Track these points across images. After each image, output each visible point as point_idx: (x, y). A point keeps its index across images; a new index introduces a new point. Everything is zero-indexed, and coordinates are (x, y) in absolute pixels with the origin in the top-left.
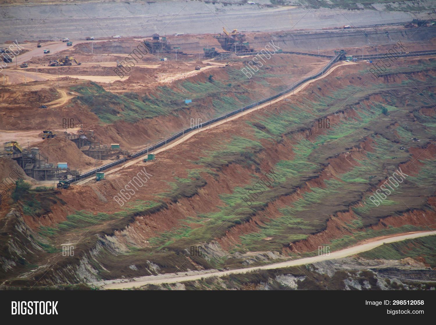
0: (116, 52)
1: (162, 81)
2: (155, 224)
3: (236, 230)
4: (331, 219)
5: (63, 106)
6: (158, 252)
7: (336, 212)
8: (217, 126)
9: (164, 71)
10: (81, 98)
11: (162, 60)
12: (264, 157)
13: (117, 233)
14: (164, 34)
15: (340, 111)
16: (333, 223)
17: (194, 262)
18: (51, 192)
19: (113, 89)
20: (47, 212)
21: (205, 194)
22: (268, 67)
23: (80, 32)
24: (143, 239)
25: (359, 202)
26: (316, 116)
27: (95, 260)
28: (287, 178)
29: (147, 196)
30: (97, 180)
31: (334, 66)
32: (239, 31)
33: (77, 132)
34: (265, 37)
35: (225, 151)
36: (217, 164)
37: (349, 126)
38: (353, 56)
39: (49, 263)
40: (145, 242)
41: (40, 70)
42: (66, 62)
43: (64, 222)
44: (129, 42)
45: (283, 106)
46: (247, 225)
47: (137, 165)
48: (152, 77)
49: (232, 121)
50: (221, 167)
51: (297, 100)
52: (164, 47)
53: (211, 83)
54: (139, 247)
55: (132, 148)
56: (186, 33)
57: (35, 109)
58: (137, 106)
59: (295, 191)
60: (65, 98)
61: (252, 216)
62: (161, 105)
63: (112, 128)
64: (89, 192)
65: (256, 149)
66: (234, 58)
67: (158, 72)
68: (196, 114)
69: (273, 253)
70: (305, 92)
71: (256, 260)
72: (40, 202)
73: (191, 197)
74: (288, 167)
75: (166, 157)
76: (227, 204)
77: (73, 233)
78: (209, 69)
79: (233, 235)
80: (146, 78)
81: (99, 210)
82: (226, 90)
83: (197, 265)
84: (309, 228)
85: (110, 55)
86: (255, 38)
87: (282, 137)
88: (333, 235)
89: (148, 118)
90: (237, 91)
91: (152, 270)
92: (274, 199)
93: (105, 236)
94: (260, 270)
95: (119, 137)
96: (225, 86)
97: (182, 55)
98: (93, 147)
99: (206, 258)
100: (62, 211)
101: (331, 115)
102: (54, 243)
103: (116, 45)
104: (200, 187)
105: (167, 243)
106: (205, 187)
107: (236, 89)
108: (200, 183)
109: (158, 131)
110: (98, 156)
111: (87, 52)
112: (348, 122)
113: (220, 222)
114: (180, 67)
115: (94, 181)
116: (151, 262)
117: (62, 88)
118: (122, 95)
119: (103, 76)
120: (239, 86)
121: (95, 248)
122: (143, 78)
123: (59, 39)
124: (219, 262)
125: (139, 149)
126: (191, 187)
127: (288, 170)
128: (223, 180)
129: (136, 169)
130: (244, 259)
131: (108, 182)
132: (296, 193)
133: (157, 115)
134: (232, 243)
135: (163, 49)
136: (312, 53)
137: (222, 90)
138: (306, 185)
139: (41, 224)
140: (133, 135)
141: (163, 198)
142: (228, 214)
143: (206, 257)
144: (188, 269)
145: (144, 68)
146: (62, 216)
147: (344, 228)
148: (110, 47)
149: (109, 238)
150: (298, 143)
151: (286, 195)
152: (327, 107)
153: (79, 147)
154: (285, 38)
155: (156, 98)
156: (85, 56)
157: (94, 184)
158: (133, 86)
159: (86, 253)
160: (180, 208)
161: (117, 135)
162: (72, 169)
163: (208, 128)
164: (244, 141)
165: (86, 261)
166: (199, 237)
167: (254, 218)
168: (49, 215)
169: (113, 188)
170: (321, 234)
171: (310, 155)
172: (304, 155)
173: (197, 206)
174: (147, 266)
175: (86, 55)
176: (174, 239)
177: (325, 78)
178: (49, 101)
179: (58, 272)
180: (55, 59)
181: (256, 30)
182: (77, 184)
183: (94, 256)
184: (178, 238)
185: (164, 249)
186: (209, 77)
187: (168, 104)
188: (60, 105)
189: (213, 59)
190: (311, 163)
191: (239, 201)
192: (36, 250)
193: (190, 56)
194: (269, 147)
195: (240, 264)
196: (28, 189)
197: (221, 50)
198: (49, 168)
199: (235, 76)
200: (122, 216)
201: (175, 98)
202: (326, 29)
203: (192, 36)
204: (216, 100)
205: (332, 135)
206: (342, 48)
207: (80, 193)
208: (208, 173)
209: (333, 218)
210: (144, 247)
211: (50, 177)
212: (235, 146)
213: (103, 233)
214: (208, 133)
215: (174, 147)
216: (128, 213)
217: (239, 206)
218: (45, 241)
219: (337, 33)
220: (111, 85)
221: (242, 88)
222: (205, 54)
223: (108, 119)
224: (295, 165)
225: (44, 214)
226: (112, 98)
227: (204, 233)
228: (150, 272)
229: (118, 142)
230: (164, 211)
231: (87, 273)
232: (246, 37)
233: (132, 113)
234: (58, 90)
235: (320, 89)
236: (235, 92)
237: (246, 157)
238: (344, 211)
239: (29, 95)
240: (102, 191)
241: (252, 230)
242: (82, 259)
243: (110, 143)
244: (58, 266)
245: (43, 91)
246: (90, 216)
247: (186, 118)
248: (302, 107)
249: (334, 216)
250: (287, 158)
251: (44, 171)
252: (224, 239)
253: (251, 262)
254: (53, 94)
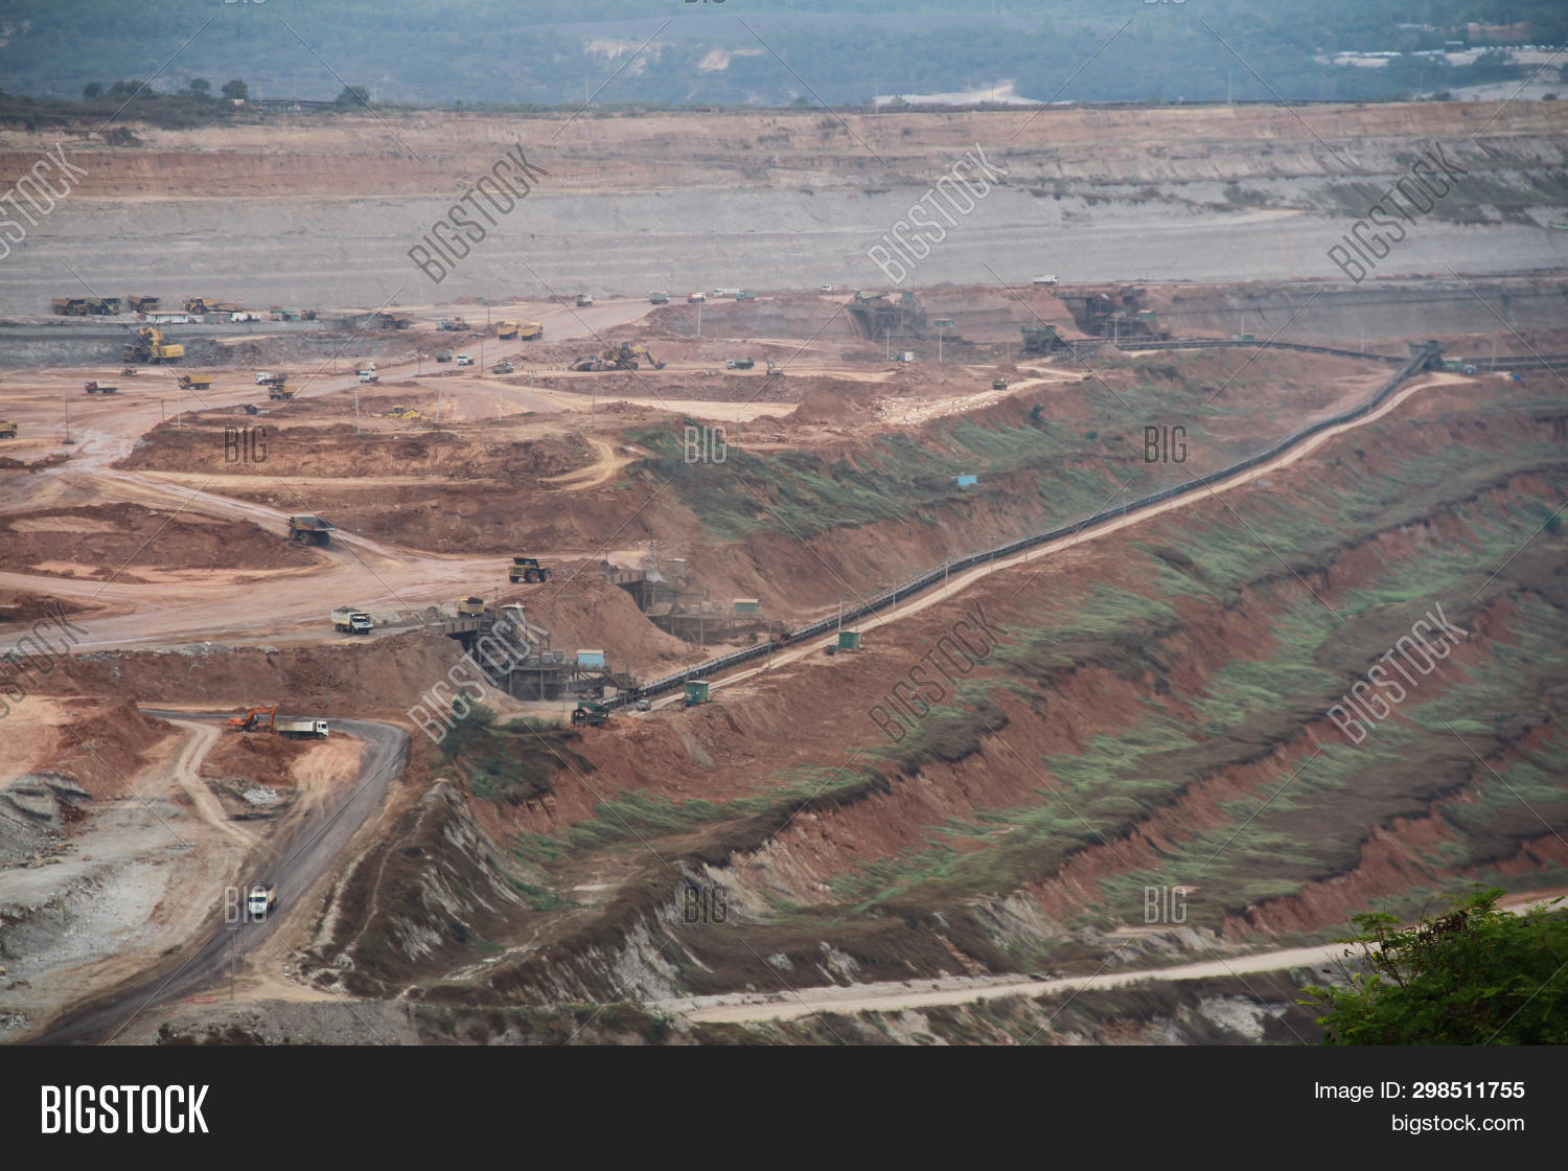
0: (769, 334)
1: (893, 421)
2: (850, 837)
3: (1088, 860)
4: (1376, 839)
5: (602, 486)
6: (854, 918)
7: (1391, 817)
8: (1047, 556)
9: (901, 391)
10: (654, 466)
11: (900, 358)
12: (1183, 649)
13: (738, 858)
14: (908, 285)
15: (1418, 521)
16: (1380, 850)
17: (961, 951)
18: (551, 734)
19: (748, 441)
20: (540, 791)
21: (1002, 753)
22: (1210, 384)
23: (668, 274)
24: (814, 880)
25: (1463, 790)
26: (1346, 531)
27: (672, 936)
28: (1248, 712)
29: (830, 753)
30: (688, 703)
31: (1407, 387)
32: (1129, 278)
33: (637, 561)
34: (1204, 299)
35: (1069, 628)
36: (1041, 667)
37: (1443, 565)
38: (1464, 361)
39: (538, 939)
40: (821, 887)
41: (547, 383)
42: (624, 358)
43: (586, 822)
44: (807, 304)
45: (1248, 500)
46: (1122, 846)
47: (806, 662)
48: (865, 406)
49: (1094, 541)
50: (1052, 674)
51: (1291, 484)
52: (907, 322)
53: (1039, 428)
54: (801, 902)
55: (796, 611)
56: (973, 283)
57: (521, 493)
58: (815, 491)
59: (1270, 753)
60: (608, 464)
61: (1137, 822)
62: (885, 489)
63: (740, 555)
64: (661, 738)
65: (1160, 626)
66: (1111, 357)
67: (886, 392)
68: (989, 518)
69: (1197, 933)
70: (1314, 463)
71: (1145, 951)
72: (519, 762)
73: (959, 759)
74: (1254, 678)
75: (891, 640)
76: (1066, 784)
77: (611, 857)
78: (1033, 387)
79: (1079, 874)
80: (849, 410)
81: (689, 791)
82: (1079, 451)
83: (968, 960)
84: (1308, 860)
85: (749, 340)
86: (1177, 300)
87: (1239, 591)
88: (1379, 886)
89: (844, 525)
90: (1112, 454)
91: (837, 970)
92: (1205, 774)
93: (702, 867)
94: (1152, 980)
95: (760, 580)
96: (1078, 439)
97: (960, 347)
98: (682, 606)
99: (997, 942)
100: (583, 789)
101: (1389, 530)
102: (555, 883)
103: (767, 313)
104: (987, 731)
105: (884, 895)
106: (1002, 733)
107: (1110, 448)
108: (988, 720)
109: (873, 565)
110: (697, 634)
111: (687, 333)
112: (1440, 553)
113: (1043, 837)
114: (950, 380)
115: (678, 706)
116: (833, 948)
117: (602, 433)
118: (773, 459)
119: (727, 401)
120: (1119, 438)
121: (673, 901)
122: (839, 411)
123: (609, 295)
124: (1033, 954)
125: (817, 615)
126: (962, 730)
127: (1255, 689)
128: (1058, 715)
129: (803, 674)
130: (1109, 947)
131: (721, 709)
132: (1272, 758)
133: (872, 518)
134: (1076, 898)
135: (905, 326)
136: (1343, 349)
137: (1069, 450)
138: (1306, 734)
139: (522, 828)
140: (801, 574)
141: (877, 762)
142: (1067, 814)
143: (997, 937)
144: (942, 971)
145: (845, 382)
146: (582, 806)
147: (1414, 864)
148: (753, 318)
149: (713, 873)
150: (1289, 612)
151: (1244, 762)
152: (1377, 508)
153: (641, 607)
154: (1264, 303)
155: (872, 469)
156: (677, 344)
157: (678, 716)
158: (810, 434)
159: (646, 914)
160: (926, 791)
161: (755, 574)
162: (618, 669)
163: (1021, 559)
164: (1125, 600)
165: (642, 935)
166: (978, 878)
167: (1146, 829)
168: (546, 800)
169: (734, 728)
170: (1342, 880)
171: (1323, 647)
172: (1303, 647)
173: (975, 788)
174: (822, 958)
175: (682, 341)
176: (904, 882)
177: (1378, 421)
178: (564, 472)
179: (560, 966)
180: (592, 350)
181: (1179, 276)
182: (630, 714)
183: (670, 923)
184: (916, 879)
185: (872, 909)
186: (1030, 411)
187: (905, 487)
188: (593, 483)
189: (1047, 360)
190: (1321, 671)
191: (1101, 777)
192: (501, 900)
193: (982, 348)
194: (1201, 619)
195: (1095, 961)
196: (486, 723)
197: (1072, 334)
198: (551, 664)
199: (1112, 411)
200: (756, 811)
201: (929, 469)
202: (1388, 278)
203: (991, 291)
204: (1050, 479)
205: (1390, 589)
206: (1435, 335)
207: (637, 739)
208: (1013, 691)
209: (1382, 835)
210: (816, 903)
211: (553, 693)
212: (1098, 613)
213: (698, 859)
214: (1019, 574)
215: (917, 614)
216: (775, 802)
217: (1101, 790)
218: (529, 876)
219: (1419, 291)
220: (744, 427)
221: (1129, 445)
222: (1024, 344)
223: (731, 526)
224: (1274, 676)
225: (530, 798)
226: (743, 466)
227: (992, 868)
228: (830, 977)
229: (755, 594)
230: (879, 800)
231: (646, 973)
232: (1148, 298)
233: (799, 512)
234: (591, 441)
235: (1360, 454)
236: (1108, 457)
237: (1130, 649)
238: (1416, 815)
239: (507, 452)
240: (702, 735)
241: (1138, 864)
242: (632, 931)
243: (734, 596)
244: (562, 950)
245: (548, 441)
246: (664, 809)
247: (957, 529)
248: (1304, 506)
249: (1384, 828)
250: (1256, 657)
251: (537, 673)
252: (1053, 887)
253: (1129, 956)
254: (576, 451)
